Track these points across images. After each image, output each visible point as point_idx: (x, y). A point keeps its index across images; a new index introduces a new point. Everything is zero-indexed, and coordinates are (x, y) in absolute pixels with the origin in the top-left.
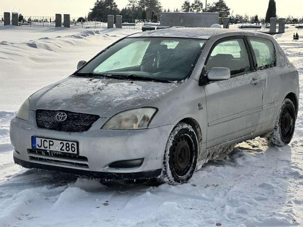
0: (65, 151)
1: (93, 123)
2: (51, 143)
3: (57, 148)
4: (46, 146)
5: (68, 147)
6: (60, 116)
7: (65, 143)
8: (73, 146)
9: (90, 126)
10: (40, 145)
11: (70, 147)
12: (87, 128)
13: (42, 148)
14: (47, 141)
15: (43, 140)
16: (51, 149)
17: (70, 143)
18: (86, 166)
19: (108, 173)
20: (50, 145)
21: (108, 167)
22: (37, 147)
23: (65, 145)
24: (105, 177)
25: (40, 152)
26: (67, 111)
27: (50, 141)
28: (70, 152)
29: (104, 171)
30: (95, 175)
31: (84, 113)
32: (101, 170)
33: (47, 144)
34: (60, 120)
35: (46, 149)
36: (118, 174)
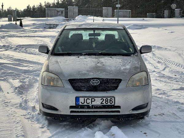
0: (105, 104)
1: (119, 84)
2: (93, 100)
3: (98, 103)
4: (88, 103)
5: (107, 101)
6: (94, 82)
7: (105, 99)
8: (111, 100)
9: (117, 87)
10: (83, 102)
11: (109, 101)
12: (116, 88)
13: (85, 104)
14: (89, 99)
15: (86, 98)
16: (93, 104)
17: (109, 99)
18: (119, 112)
19: (132, 114)
20: (92, 101)
21: (131, 111)
22: (80, 104)
23: (105, 100)
24: (129, 117)
25: (82, 107)
26: (99, 78)
27: (92, 99)
28: (109, 104)
29: (130, 113)
30: (124, 116)
31: (110, 78)
32: (128, 113)
33: (89, 101)
34: (95, 84)
35: (89, 104)
36: (137, 114)
